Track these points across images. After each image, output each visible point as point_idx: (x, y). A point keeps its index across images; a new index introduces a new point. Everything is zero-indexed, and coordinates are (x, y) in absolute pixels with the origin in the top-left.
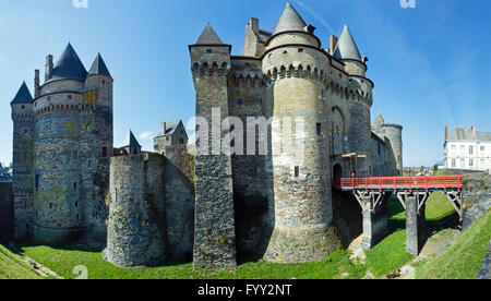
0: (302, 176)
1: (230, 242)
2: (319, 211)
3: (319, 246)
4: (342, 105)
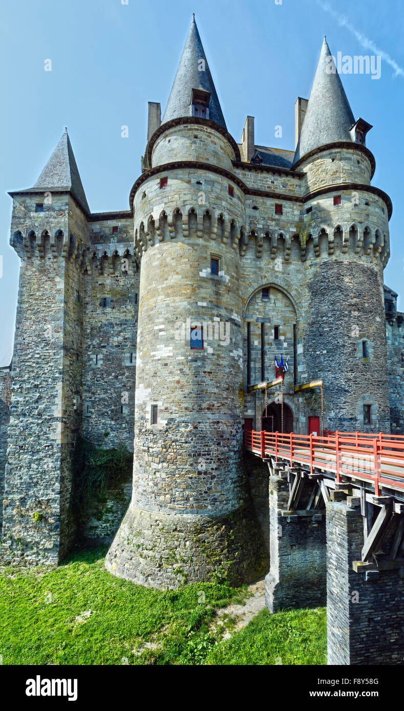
0: (162, 423)
1: (51, 520)
2: (188, 487)
3: (171, 559)
4: (286, 278)
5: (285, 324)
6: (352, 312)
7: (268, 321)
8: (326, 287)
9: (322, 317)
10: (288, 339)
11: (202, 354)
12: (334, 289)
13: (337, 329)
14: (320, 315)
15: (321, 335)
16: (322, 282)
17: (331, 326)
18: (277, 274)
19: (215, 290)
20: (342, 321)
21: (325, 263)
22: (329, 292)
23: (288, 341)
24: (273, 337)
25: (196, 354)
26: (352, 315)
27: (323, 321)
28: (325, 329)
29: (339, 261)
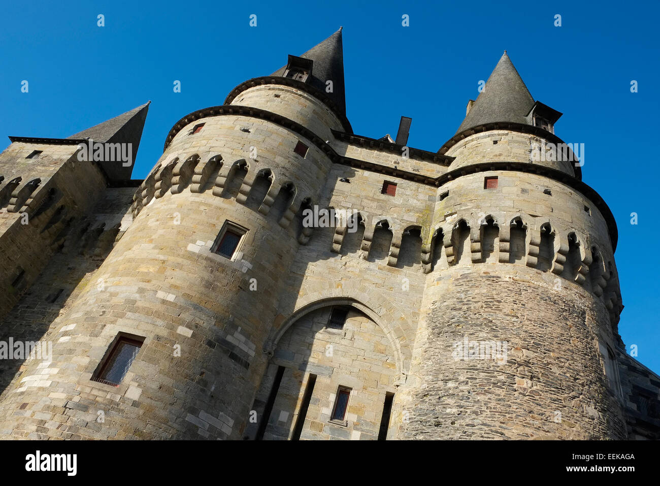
4: (384, 295)
5: (365, 388)
6: (517, 379)
7: (326, 372)
8: (462, 320)
9: (446, 381)
10: (367, 424)
11: (108, 397)
12: (477, 325)
13: (475, 413)
14: (441, 377)
15: (438, 424)
16: (454, 309)
17: (463, 403)
18: (367, 285)
19: (206, 278)
20: (489, 396)
21: (464, 276)
22: (467, 328)
23: (364, 428)
24: (328, 411)
25: (95, 392)
26: (515, 386)
27: (447, 390)
28: (448, 411)
29: (492, 274)
